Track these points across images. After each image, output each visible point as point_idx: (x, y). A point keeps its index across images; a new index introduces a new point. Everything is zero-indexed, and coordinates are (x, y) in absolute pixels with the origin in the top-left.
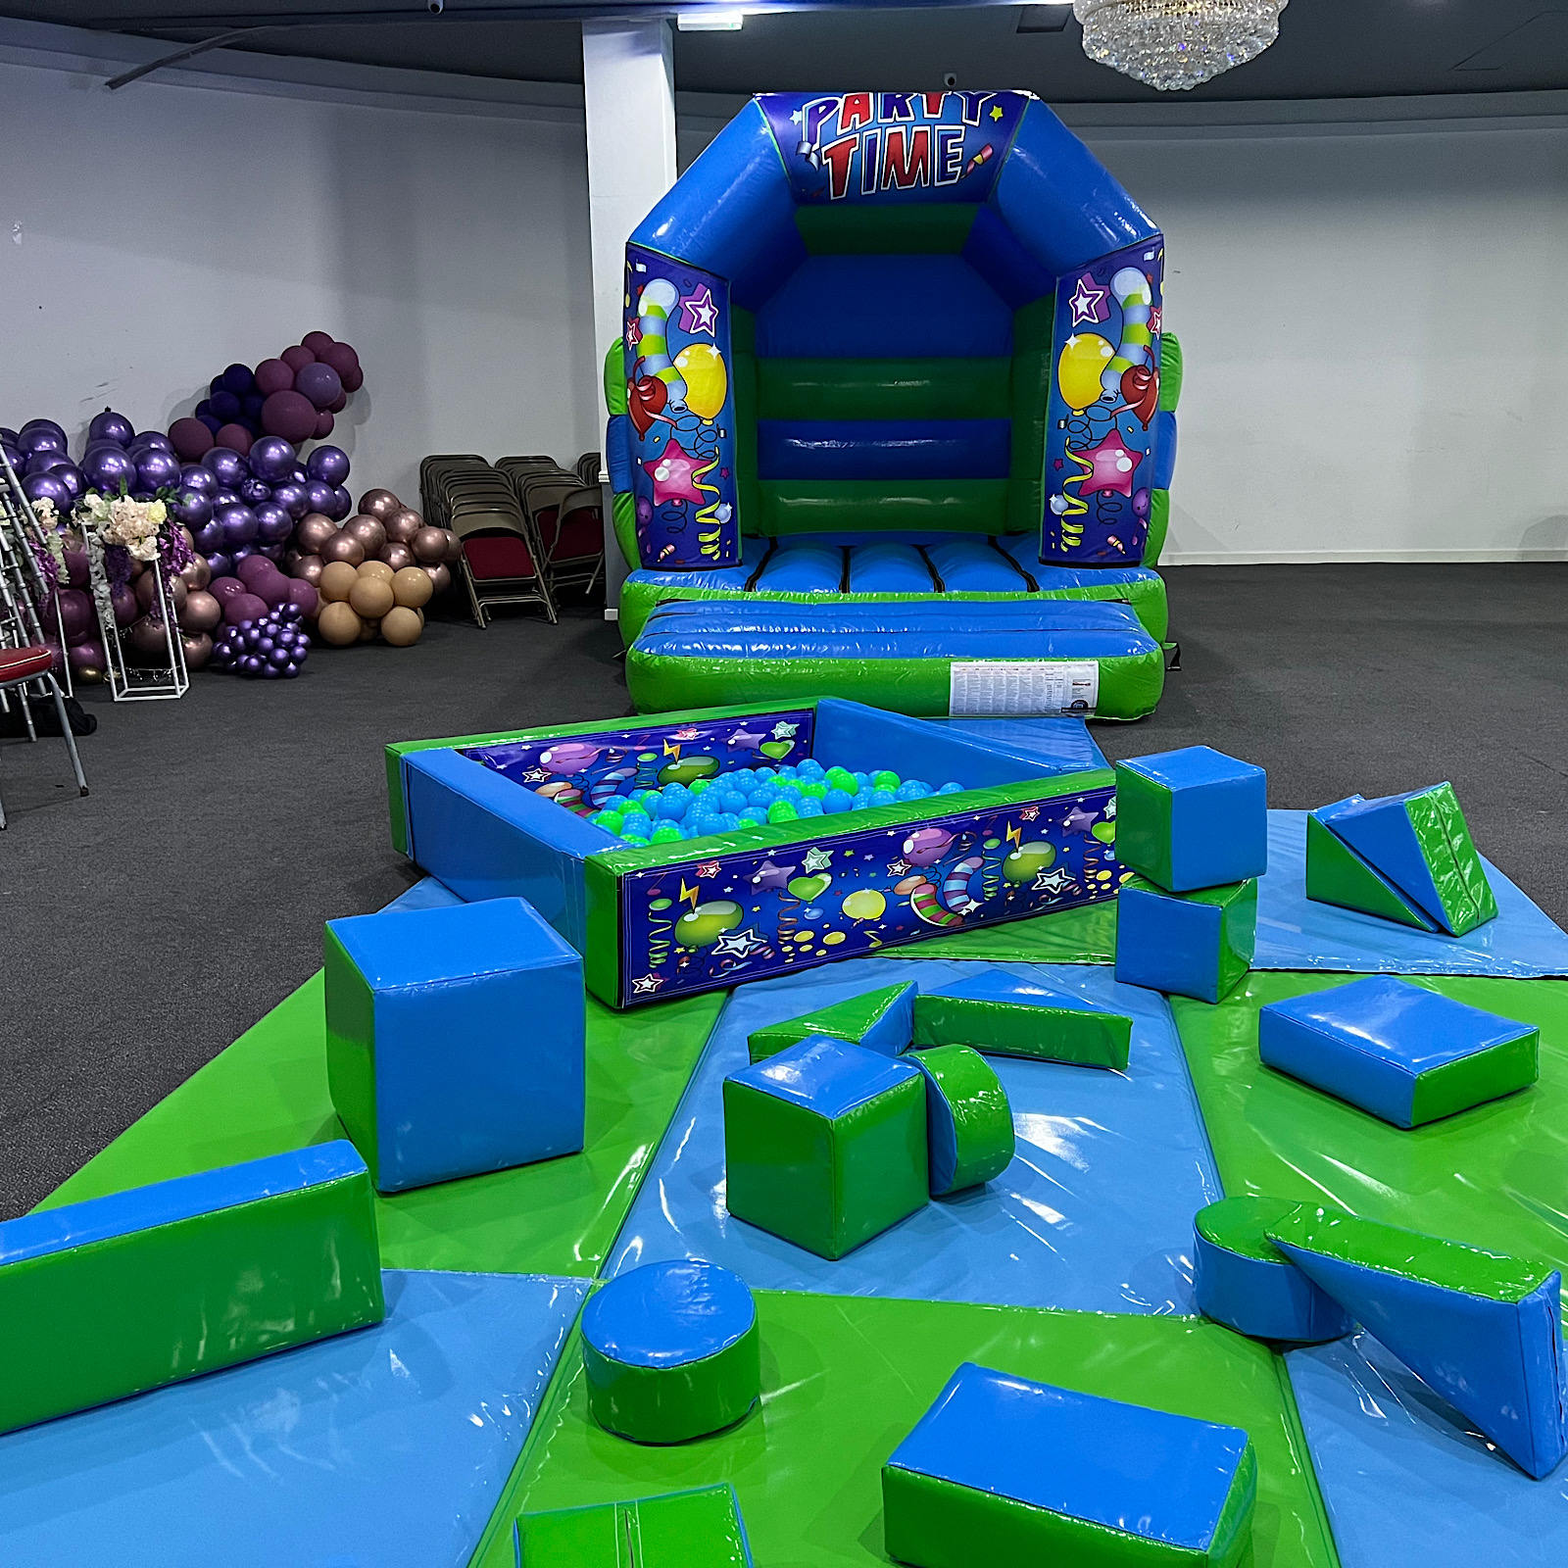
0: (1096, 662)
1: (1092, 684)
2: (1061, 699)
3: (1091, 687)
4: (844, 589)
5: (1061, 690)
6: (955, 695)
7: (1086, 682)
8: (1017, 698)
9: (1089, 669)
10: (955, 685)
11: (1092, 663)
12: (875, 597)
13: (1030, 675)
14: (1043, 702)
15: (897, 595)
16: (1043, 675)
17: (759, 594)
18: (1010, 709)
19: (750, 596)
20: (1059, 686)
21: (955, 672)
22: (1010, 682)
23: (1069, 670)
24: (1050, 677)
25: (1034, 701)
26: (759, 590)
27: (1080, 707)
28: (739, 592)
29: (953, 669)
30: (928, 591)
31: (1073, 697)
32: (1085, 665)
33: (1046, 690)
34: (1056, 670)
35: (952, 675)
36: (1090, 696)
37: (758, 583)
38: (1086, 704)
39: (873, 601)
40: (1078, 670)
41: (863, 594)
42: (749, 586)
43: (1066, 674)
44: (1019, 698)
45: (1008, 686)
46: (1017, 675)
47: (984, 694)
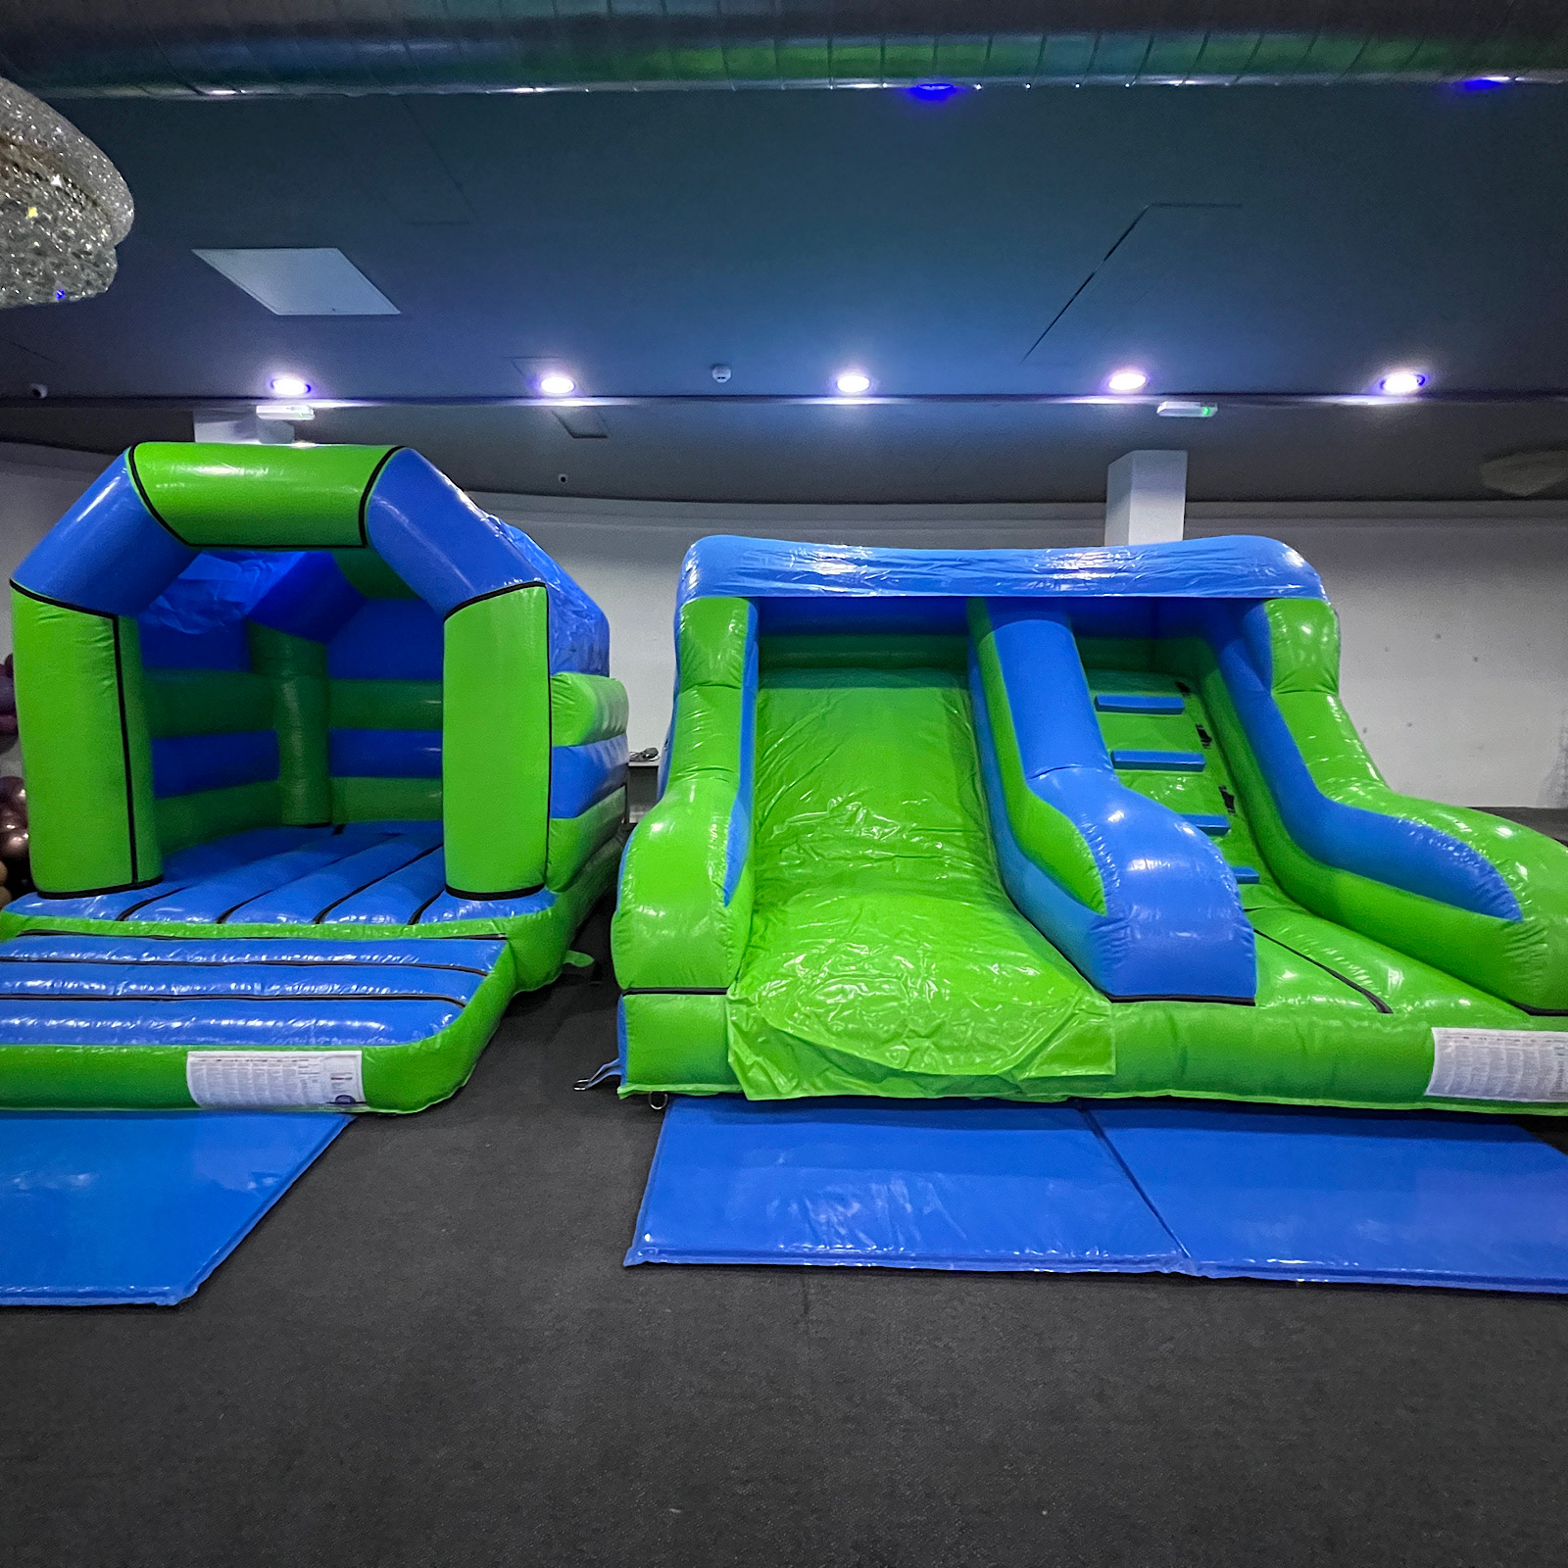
0: (359, 1053)
1: (354, 1077)
2: (322, 1093)
3: (353, 1082)
5: (318, 1085)
7: (347, 1076)
8: (267, 1093)
9: (351, 1061)
10: (193, 1079)
11: (355, 1052)
13: (281, 1067)
14: (298, 1097)
16: (295, 1068)
19: (113, 926)
20: (315, 1081)
21: (195, 1064)
22: (257, 1076)
23: (326, 1061)
25: (287, 1095)
26: (132, 919)
27: (344, 1101)
31: (334, 1092)
32: (345, 1056)
33: (300, 1085)
34: (312, 1061)
35: (188, 1066)
36: (355, 1090)
38: (352, 1097)
40: (337, 1062)
43: (322, 1066)
44: (271, 1093)
45: (256, 1080)
46: (265, 1068)
47: (229, 1089)
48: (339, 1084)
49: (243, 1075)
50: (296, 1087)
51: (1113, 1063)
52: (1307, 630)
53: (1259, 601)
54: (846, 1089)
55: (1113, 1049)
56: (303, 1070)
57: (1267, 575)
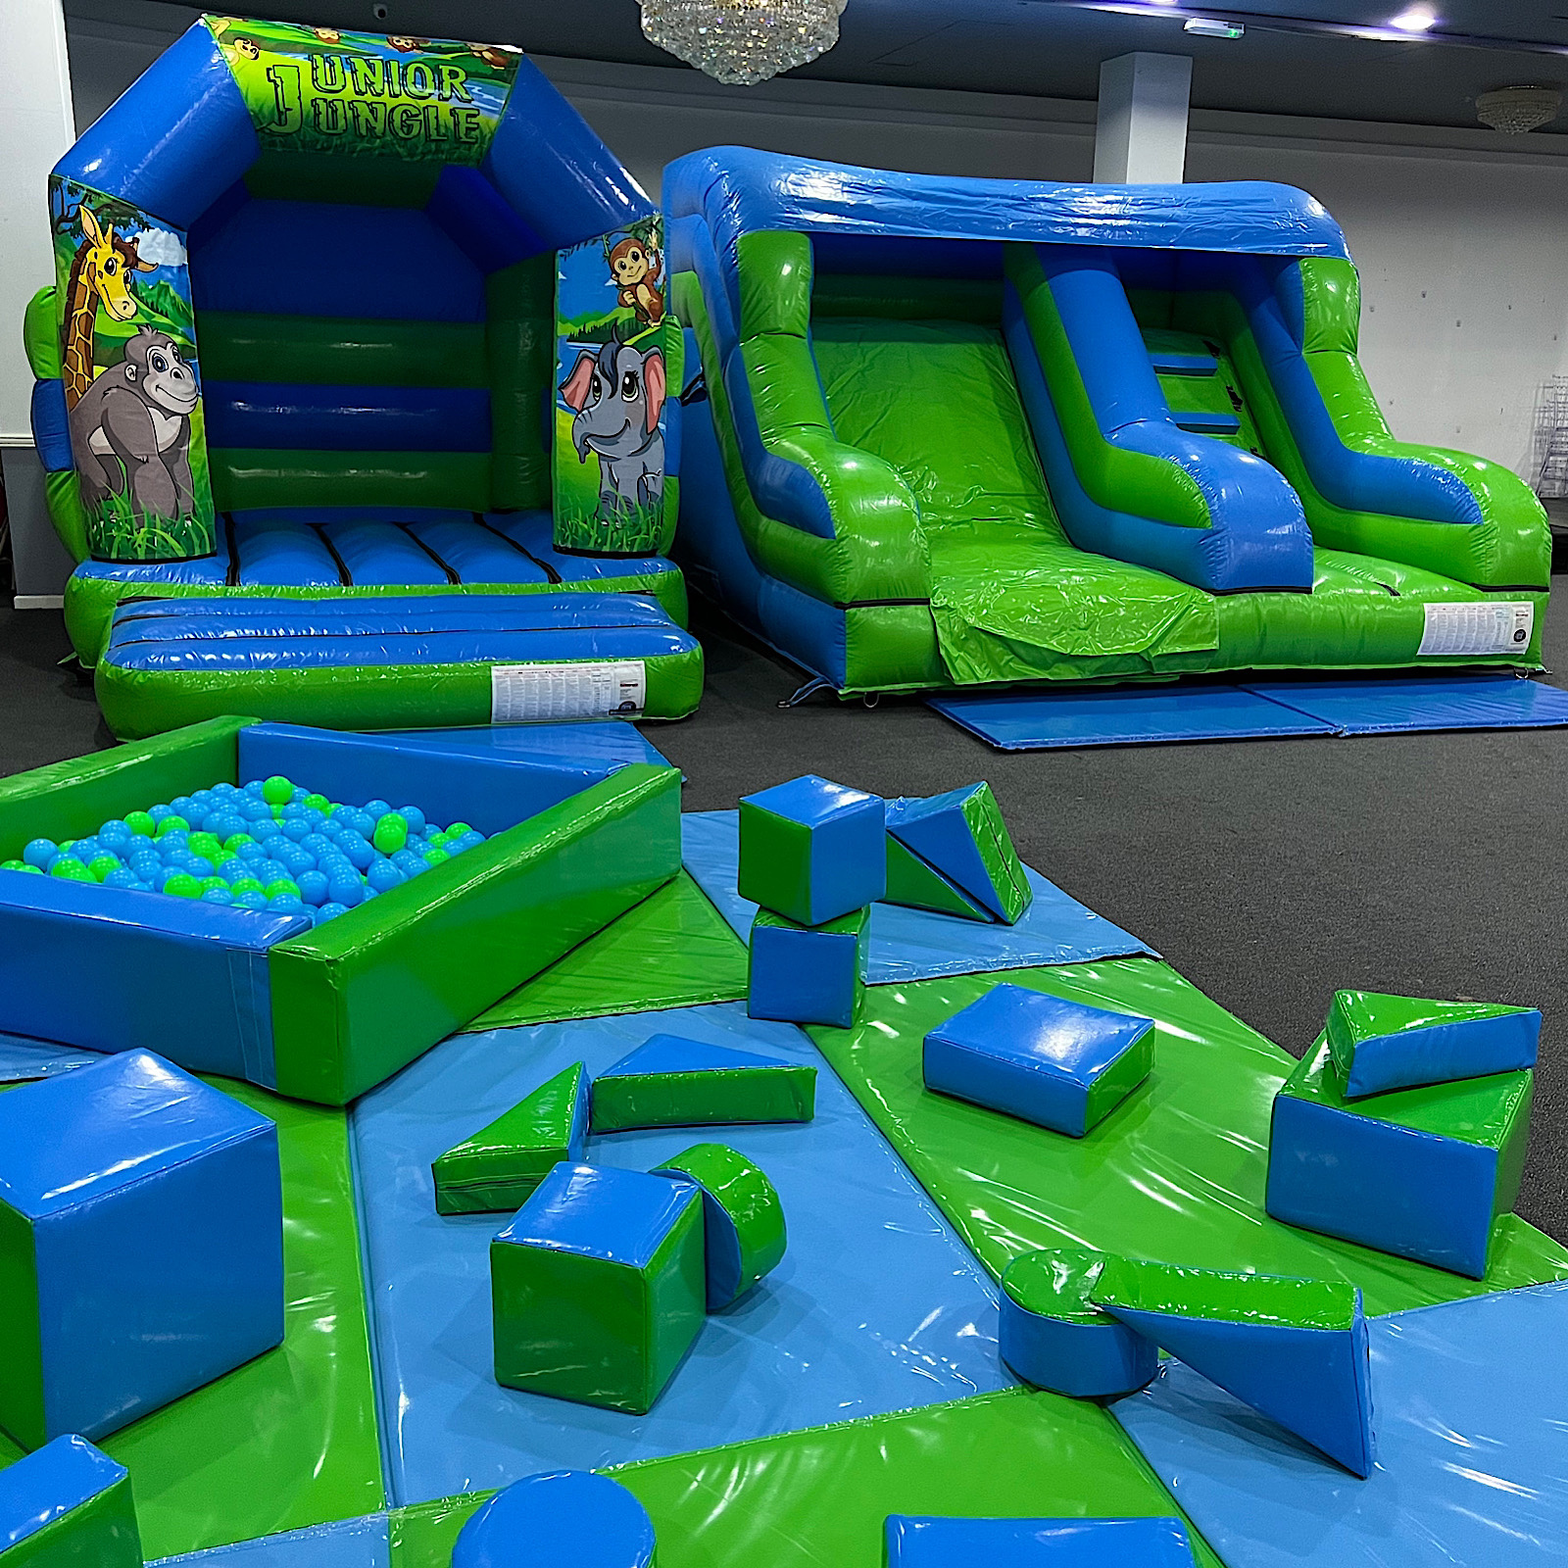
0: (642, 662)
1: (639, 684)
2: (609, 701)
3: (638, 688)
4: (346, 580)
5: (609, 692)
6: (498, 701)
7: (634, 683)
8: (563, 702)
9: (636, 669)
10: (498, 690)
11: (638, 662)
12: (382, 591)
13: (577, 676)
14: (590, 706)
15: (407, 587)
16: (590, 676)
17: (245, 589)
18: (556, 713)
19: (233, 591)
20: (607, 688)
21: (497, 677)
22: (556, 686)
23: (616, 670)
25: (581, 704)
26: (245, 584)
27: (628, 708)
28: (220, 587)
29: (494, 673)
30: (443, 583)
31: (621, 699)
32: (631, 665)
33: (594, 693)
34: (603, 671)
35: (493, 679)
36: (638, 696)
37: (240, 577)
38: (634, 705)
39: (381, 596)
40: (626, 670)
41: (369, 587)
42: (232, 579)
43: (612, 675)
44: (567, 702)
45: (555, 690)
46: (563, 678)
47: (529, 699)
48: (627, 691)
49: (544, 686)
50: (590, 693)
51: (1216, 641)
52: (1332, 288)
53: (1294, 259)
54: (1026, 674)
55: (1218, 630)
56: (597, 678)
57: (1300, 231)
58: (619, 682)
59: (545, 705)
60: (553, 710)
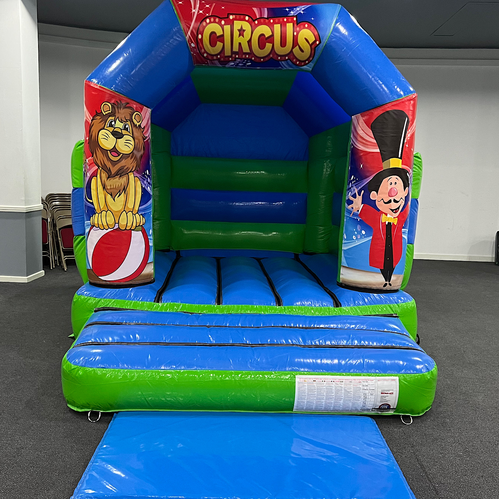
0: (397, 378)
1: (394, 393)
2: (373, 403)
3: (394, 395)
4: (219, 300)
5: (373, 397)
6: (298, 399)
7: (391, 392)
8: (342, 402)
9: (393, 383)
10: (299, 392)
11: (395, 378)
13: (352, 385)
14: (359, 404)
16: (361, 386)
18: (337, 408)
20: (371, 395)
21: (299, 383)
22: (337, 391)
23: (379, 383)
24: (365, 388)
25: (353, 404)
27: (385, 408)
29: (297, 380)
30: (272, 305)
31: (381, 401)
32: (389, 380)
33: (363, 397)
34: (370, 382)
35: (296, 385)
36: (393, 400)
37: (164, 296)
38: (389, 406)
42: (158, 297)
43: (376, 386)
44: (344, 402)
45: (336, 393)
46: (343, 386)
47: (320, 399)
48: (385, 397)
58: (380, 391)
59: (329, 403)
60: (334, 407)
